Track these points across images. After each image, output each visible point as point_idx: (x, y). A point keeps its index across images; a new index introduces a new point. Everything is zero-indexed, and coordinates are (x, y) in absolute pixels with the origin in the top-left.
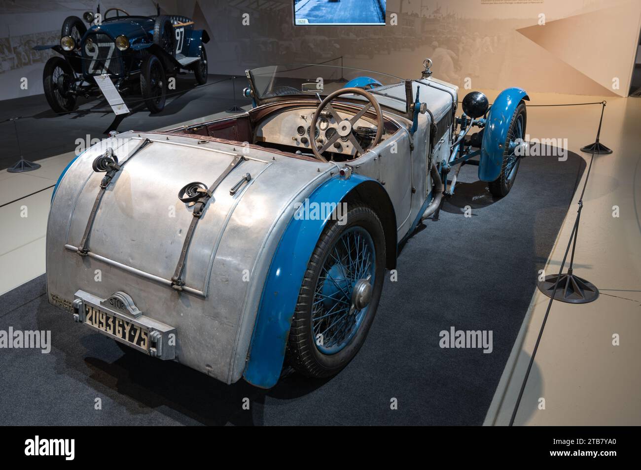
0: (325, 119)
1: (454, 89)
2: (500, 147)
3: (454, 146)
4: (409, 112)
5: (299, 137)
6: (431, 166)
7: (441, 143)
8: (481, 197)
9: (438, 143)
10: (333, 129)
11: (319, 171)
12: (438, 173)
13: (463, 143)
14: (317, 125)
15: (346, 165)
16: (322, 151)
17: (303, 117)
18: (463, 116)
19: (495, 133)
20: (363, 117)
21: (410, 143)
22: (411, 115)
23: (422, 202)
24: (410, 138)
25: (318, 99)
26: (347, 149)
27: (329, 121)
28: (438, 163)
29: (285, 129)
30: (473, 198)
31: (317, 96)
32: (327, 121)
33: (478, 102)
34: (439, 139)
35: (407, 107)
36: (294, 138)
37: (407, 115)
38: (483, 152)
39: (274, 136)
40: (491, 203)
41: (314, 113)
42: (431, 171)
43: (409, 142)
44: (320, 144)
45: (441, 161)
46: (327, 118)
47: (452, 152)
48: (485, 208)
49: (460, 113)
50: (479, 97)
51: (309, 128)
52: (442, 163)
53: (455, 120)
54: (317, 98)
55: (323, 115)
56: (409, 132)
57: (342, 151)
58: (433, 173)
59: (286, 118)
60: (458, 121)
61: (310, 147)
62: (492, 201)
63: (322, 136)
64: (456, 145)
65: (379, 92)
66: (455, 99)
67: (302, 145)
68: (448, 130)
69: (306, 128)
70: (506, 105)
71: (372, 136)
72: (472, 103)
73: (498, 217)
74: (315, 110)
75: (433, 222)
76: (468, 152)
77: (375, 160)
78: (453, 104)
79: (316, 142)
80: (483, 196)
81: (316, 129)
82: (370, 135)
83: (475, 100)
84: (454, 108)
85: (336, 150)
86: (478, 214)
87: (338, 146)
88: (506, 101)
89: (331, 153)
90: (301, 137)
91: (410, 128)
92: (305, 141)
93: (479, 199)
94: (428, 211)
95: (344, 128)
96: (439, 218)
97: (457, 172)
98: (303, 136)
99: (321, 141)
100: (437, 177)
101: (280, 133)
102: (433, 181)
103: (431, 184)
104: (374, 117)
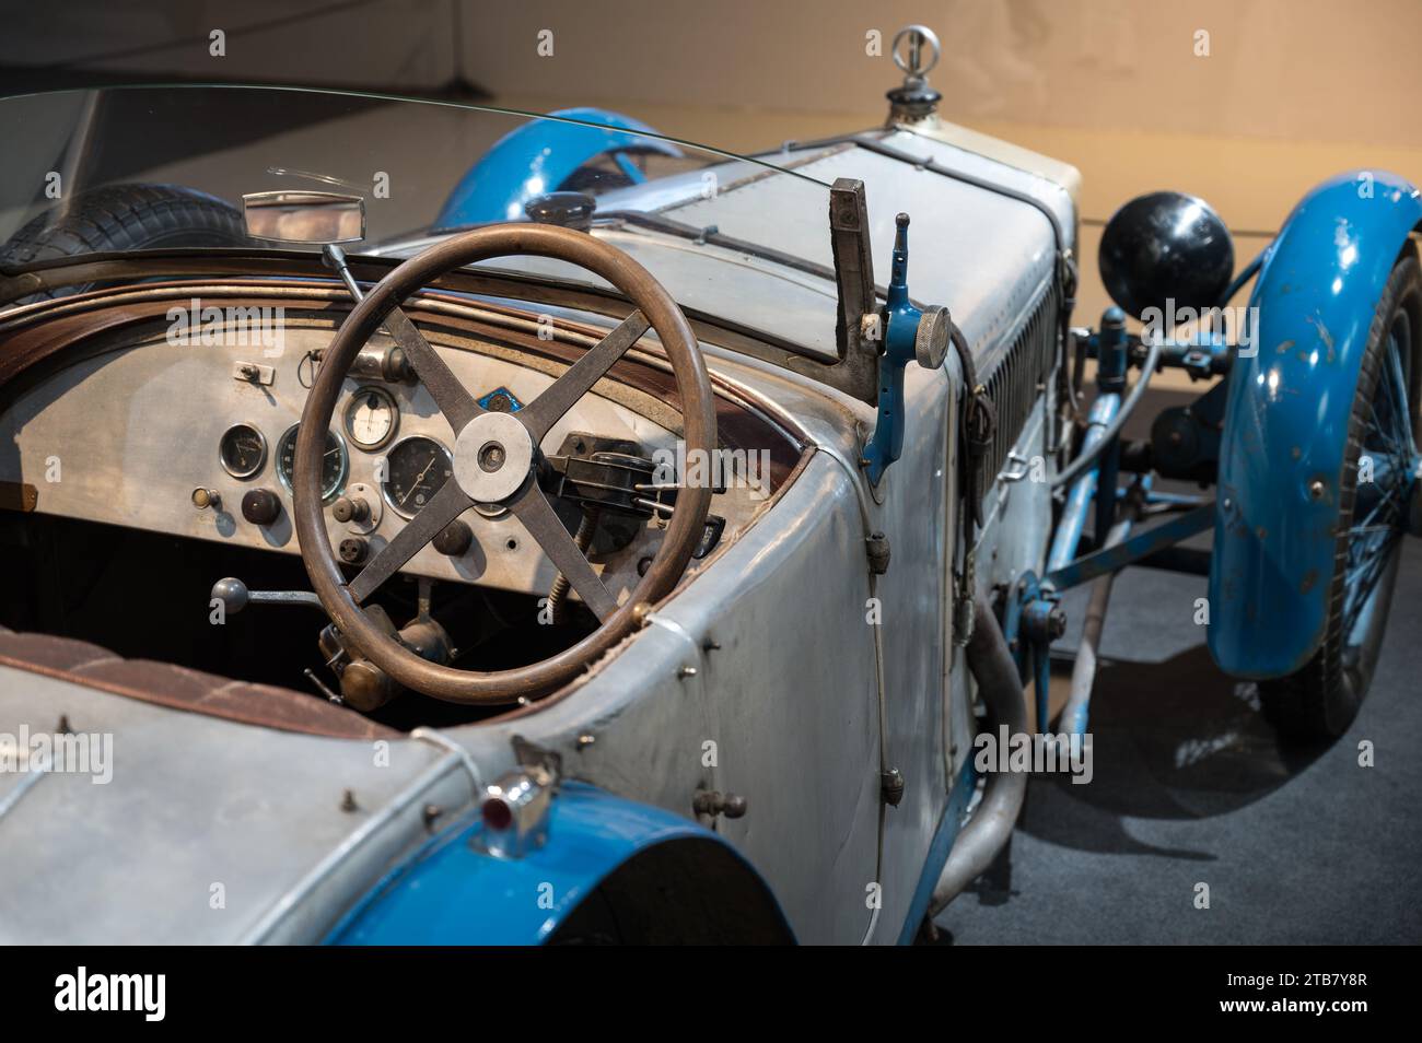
0: (381, 387)
1: (1055, 184)
2: (1316, 492)
3: (1070, 485)
4: (851, 356)
5: (231, 487)
6: (971, 621)
7: (1008, 480)
8: (1218, 744)
9: (996, 484)
10: (423, 445)
11: (350, 805)
12: (1004, 645)
13: (1113, 458)
14: (336, 422)
15: (519, 744)
16: (364, 585)
17: (253, 377)
18: (1108, 322)
19: (1286, 417)
20: (604, 384)
21: (866, 532)
22: (865, 373)
23: (928, 819)
24: (868, 505)
25: (340, 277)
26: (509, 557)
27: (400, 397)
28: (1002, 590)
29: (149, 442)
30: (1182, 754)
31: (333, 261)
32: (393, 403)
33: (1179, 245)
34: (1000, 461)
35: (841, 330)
36: (200, 496)
37: (843, 372)
38: (1228, 519)
39: (89, 482)
40: (1276, 782)
41: (314, 357)
42: (968, 649)
43: (859, 533)
44: (354, 530)
45: (1014, 577)
46: (391, 386)
47: (1058, 511)
48: (1249, 811)
49: (1092, 306)
50: (1184, 222)
51: (291, 436)
52: (1021, 592)
53: (1072, 343)
54: (332, 272)
55: (371, 365)
56: (860, 466)
57: (481, 571)
58: (977, 654)
59: (157, 380)
60: (1085, 348)
61: (293, 546)
62: (1279, 769)
63: (367, 482)
64: (1081, 472)
65: (674, 216)
66: (1066, 235)
67: (251, 536)
68: (1039, 405)
69: (271, 437)
70: (1333, 270)
71: (652, 495)
72: (1150, 254)
73: (1325, 864)
74: (324, 339)
75: (982, 909)
76: (1138, 507)
77: (682, 675)
78: (1058, 263)
79: (329, 519)
80: (1229, 739)
81: (330, 442)
82: (640, 493)
83: (1163, 234)
84: (1063, 286)
85: (446, 567)
86: (1213, 848)
87: (461, 545)
88: (1332, 252)
89: (416, 580)
90: (244, 488)
91: (860, 442)
92: (264, 511)
93: (1210, 759)
94: (959, 862)
95: (490, 454)
96: (1014, 884)
97: (1091, 626)
98: (254, 486)
99: (360, 515)
100: (998, 672)
101: (120, 464)
102: (975, 688)
103: (971, 705)
104: (661, 382)
